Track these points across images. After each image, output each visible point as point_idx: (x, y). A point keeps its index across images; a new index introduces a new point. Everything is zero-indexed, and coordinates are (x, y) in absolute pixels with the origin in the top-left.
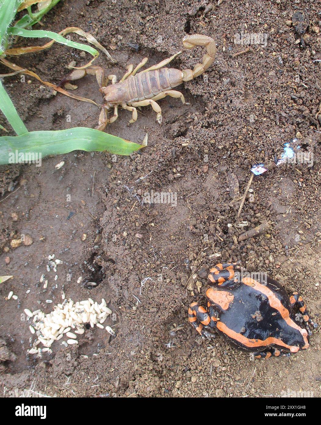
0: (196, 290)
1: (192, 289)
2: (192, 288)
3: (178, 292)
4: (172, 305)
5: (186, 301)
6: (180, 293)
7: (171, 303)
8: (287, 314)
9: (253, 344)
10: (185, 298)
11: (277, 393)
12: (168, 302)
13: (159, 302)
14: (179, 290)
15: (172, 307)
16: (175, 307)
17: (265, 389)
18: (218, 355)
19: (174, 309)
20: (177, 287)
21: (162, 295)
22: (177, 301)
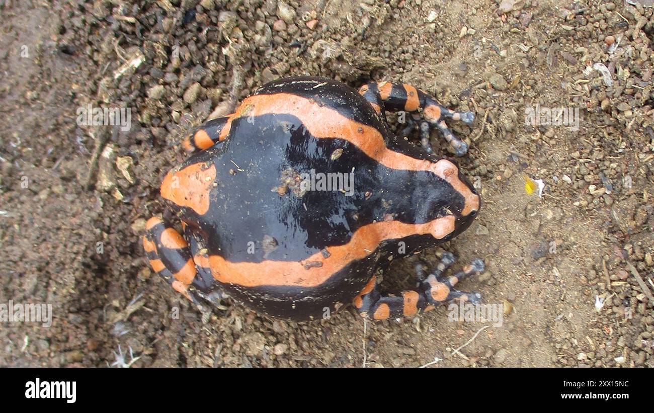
0: (121, 182)
1: (110, 184)
2: (111, 180)
3: (77, 207)
4: (75, 249)
5: (107, 221)
6: (83, 209)
7: (70, 244)
8: (376, 140)
9: (322, 270)
10: (100, 215)
11: (450, 346)
12: (61, 247)
13: (41, 258)
14: (78, 201)
15: (77, 253)
16: (83, 248)
17: (412, 352)
18: (250, 321)
19: (85, 257)
20: (69, 197)
21: (42, 238)
22: (82, 232)
